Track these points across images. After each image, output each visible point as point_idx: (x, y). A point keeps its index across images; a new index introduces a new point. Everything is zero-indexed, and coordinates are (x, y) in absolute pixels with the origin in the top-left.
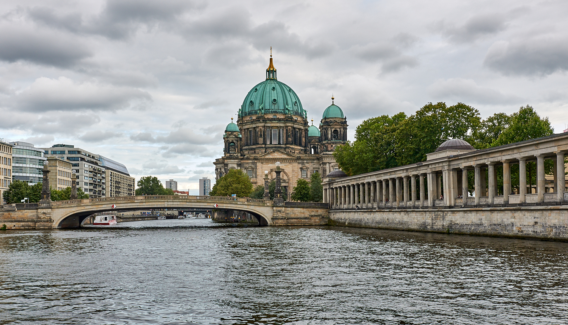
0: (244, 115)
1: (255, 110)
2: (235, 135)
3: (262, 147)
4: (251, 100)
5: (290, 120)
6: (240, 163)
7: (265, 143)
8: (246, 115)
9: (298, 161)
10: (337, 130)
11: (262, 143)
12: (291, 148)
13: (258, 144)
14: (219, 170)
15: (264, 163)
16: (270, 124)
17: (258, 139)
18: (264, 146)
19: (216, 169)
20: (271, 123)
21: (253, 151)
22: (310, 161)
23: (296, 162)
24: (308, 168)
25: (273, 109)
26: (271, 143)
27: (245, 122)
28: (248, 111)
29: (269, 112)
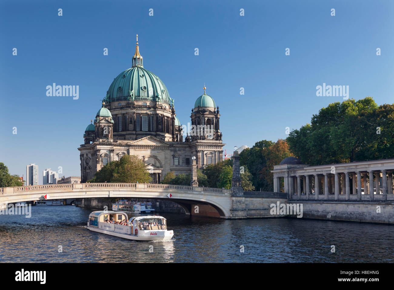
0: (111, 101)
1: (124, 97)
3: (133, 134)
4: (120, 86)
5: (160, 107)
7: (135, 129)
8: (114, 101)
9: (170, 149)
10: (210, 119)
11: (132, 129)
12: (161, 135)
13: (128, 130)
14: (85, 156)
15: (137, 150)
16: (140, 111)
17: (128, 126)
18: (134, 132)
19: (82, 156)
20: (142, 110)
21: (123, 137)
22: (182, 149)
23: (169, 149)
24: (181, 155)
25: (143, 97)
26: (141, 130)
27: (114, 107)
28: (117, 97)
29: (139, 99)
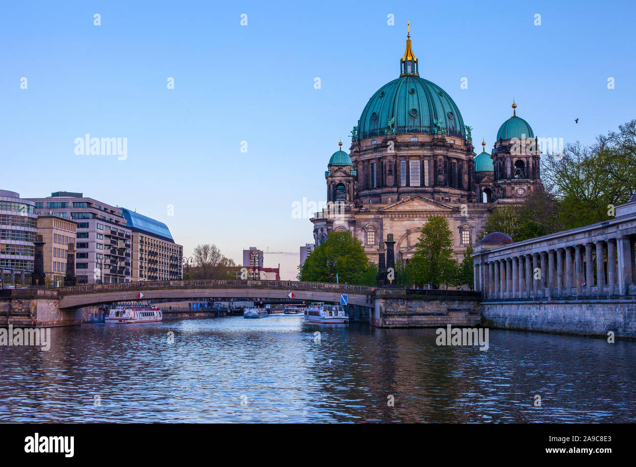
0: (361, 137)
1: (380, 129)
2: (345, 172)
3: (393, 192)
4: (375, 111)
5: (442, 143)
6: (353, 219)
7: (397, 184)
8: (365, 137)
9: (454, 215)
10: (521, 161)
11: (393, 184)
12: (442, 192)
13: (386, 186)
14: (320, 232)
15: (395, 219)
16: (406, 152)
17: (386, 178)
18: (395, 189)
19: (316, 231)
20: (408, 150)
21: (377, 199)
22: (476, 215)
23: (451, 217)
24: (473, 227)
25: (411, 127)
26: (408, 185)
27: (364, 148)
28: (370, 131)
29: (405, 131)
